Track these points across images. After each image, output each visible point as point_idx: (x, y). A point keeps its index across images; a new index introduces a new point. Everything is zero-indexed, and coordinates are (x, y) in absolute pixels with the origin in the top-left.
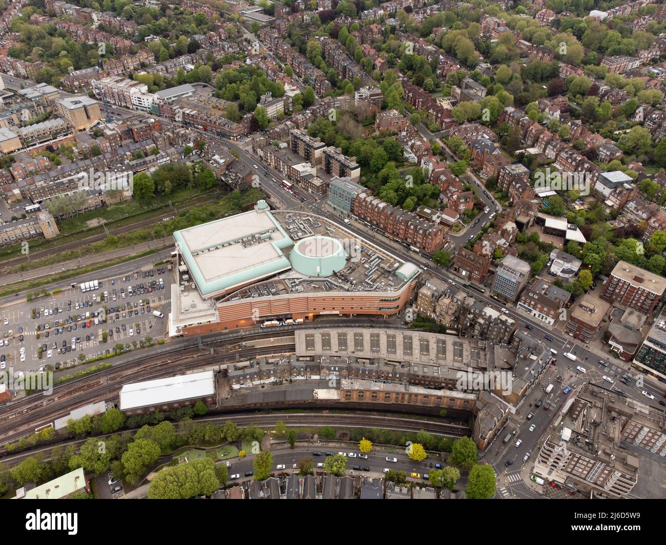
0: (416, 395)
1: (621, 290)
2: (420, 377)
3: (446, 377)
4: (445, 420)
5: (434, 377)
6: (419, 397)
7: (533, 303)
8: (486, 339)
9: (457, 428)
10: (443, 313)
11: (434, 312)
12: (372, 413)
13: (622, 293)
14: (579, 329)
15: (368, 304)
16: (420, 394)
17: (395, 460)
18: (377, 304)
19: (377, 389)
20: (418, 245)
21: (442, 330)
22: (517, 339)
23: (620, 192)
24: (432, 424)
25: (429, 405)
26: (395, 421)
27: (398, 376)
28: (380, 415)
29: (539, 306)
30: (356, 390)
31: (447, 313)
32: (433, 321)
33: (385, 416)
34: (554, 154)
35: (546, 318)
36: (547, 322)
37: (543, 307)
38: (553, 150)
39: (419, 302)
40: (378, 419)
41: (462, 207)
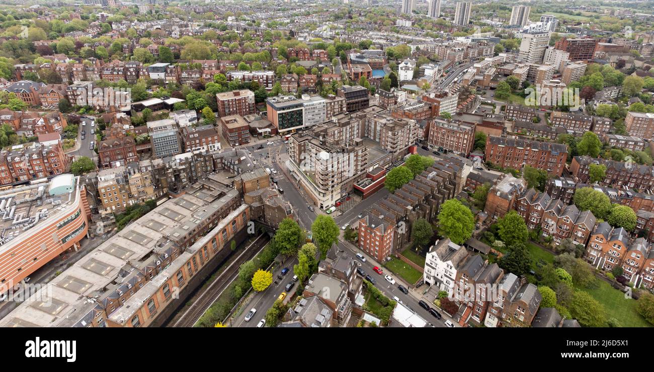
0: (205, 247)
1: (233, 107)
2: (188, 238)
3: (208, 216)
4: (239, 252)
5: (199, 226)
6: (209, 246)
7: (197, 141)
8: (196, 181)
9: (253, 246)
10: (141, 189)
11: (130, 196)
12: (175, 318)
13: (235, 109)
14: (240, 135)
15: (43, 246)
16: (207, 243)
17: (254, 310)
18: (56, 237)
19: (163, 281)
20: (41, 174)
21: (152, 205)
22: (219, 161)
23: (171, 72)
24: (235, 264)
25: (220, 249)
26: (205, 296)
27: (166, 256)
28: (185, 311)
29: (204, 140)
30: (142, 306)
31: (145, 186)
32: (136, 206)
33: (189, 306)
34: (98, 76)
35: (214, 147)
36: (216, 149)
37: (206, 138)
38: (94, 74)
39: (105, 201)
40: (187, 315)
41: (57, 127)
